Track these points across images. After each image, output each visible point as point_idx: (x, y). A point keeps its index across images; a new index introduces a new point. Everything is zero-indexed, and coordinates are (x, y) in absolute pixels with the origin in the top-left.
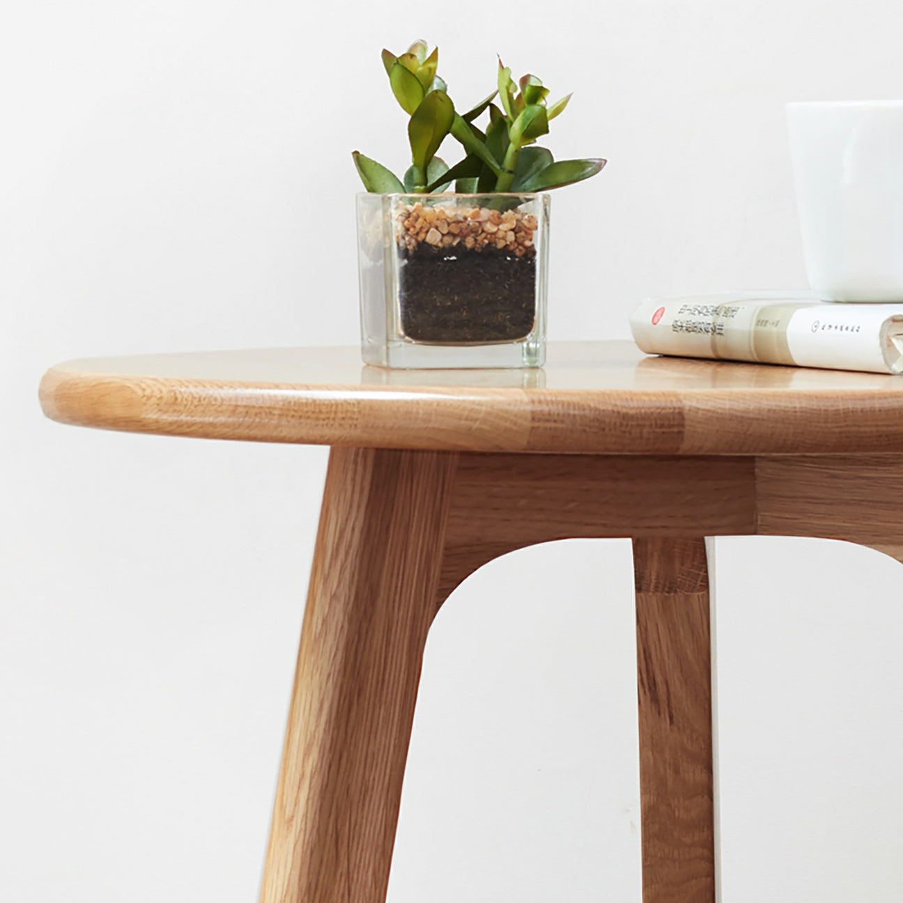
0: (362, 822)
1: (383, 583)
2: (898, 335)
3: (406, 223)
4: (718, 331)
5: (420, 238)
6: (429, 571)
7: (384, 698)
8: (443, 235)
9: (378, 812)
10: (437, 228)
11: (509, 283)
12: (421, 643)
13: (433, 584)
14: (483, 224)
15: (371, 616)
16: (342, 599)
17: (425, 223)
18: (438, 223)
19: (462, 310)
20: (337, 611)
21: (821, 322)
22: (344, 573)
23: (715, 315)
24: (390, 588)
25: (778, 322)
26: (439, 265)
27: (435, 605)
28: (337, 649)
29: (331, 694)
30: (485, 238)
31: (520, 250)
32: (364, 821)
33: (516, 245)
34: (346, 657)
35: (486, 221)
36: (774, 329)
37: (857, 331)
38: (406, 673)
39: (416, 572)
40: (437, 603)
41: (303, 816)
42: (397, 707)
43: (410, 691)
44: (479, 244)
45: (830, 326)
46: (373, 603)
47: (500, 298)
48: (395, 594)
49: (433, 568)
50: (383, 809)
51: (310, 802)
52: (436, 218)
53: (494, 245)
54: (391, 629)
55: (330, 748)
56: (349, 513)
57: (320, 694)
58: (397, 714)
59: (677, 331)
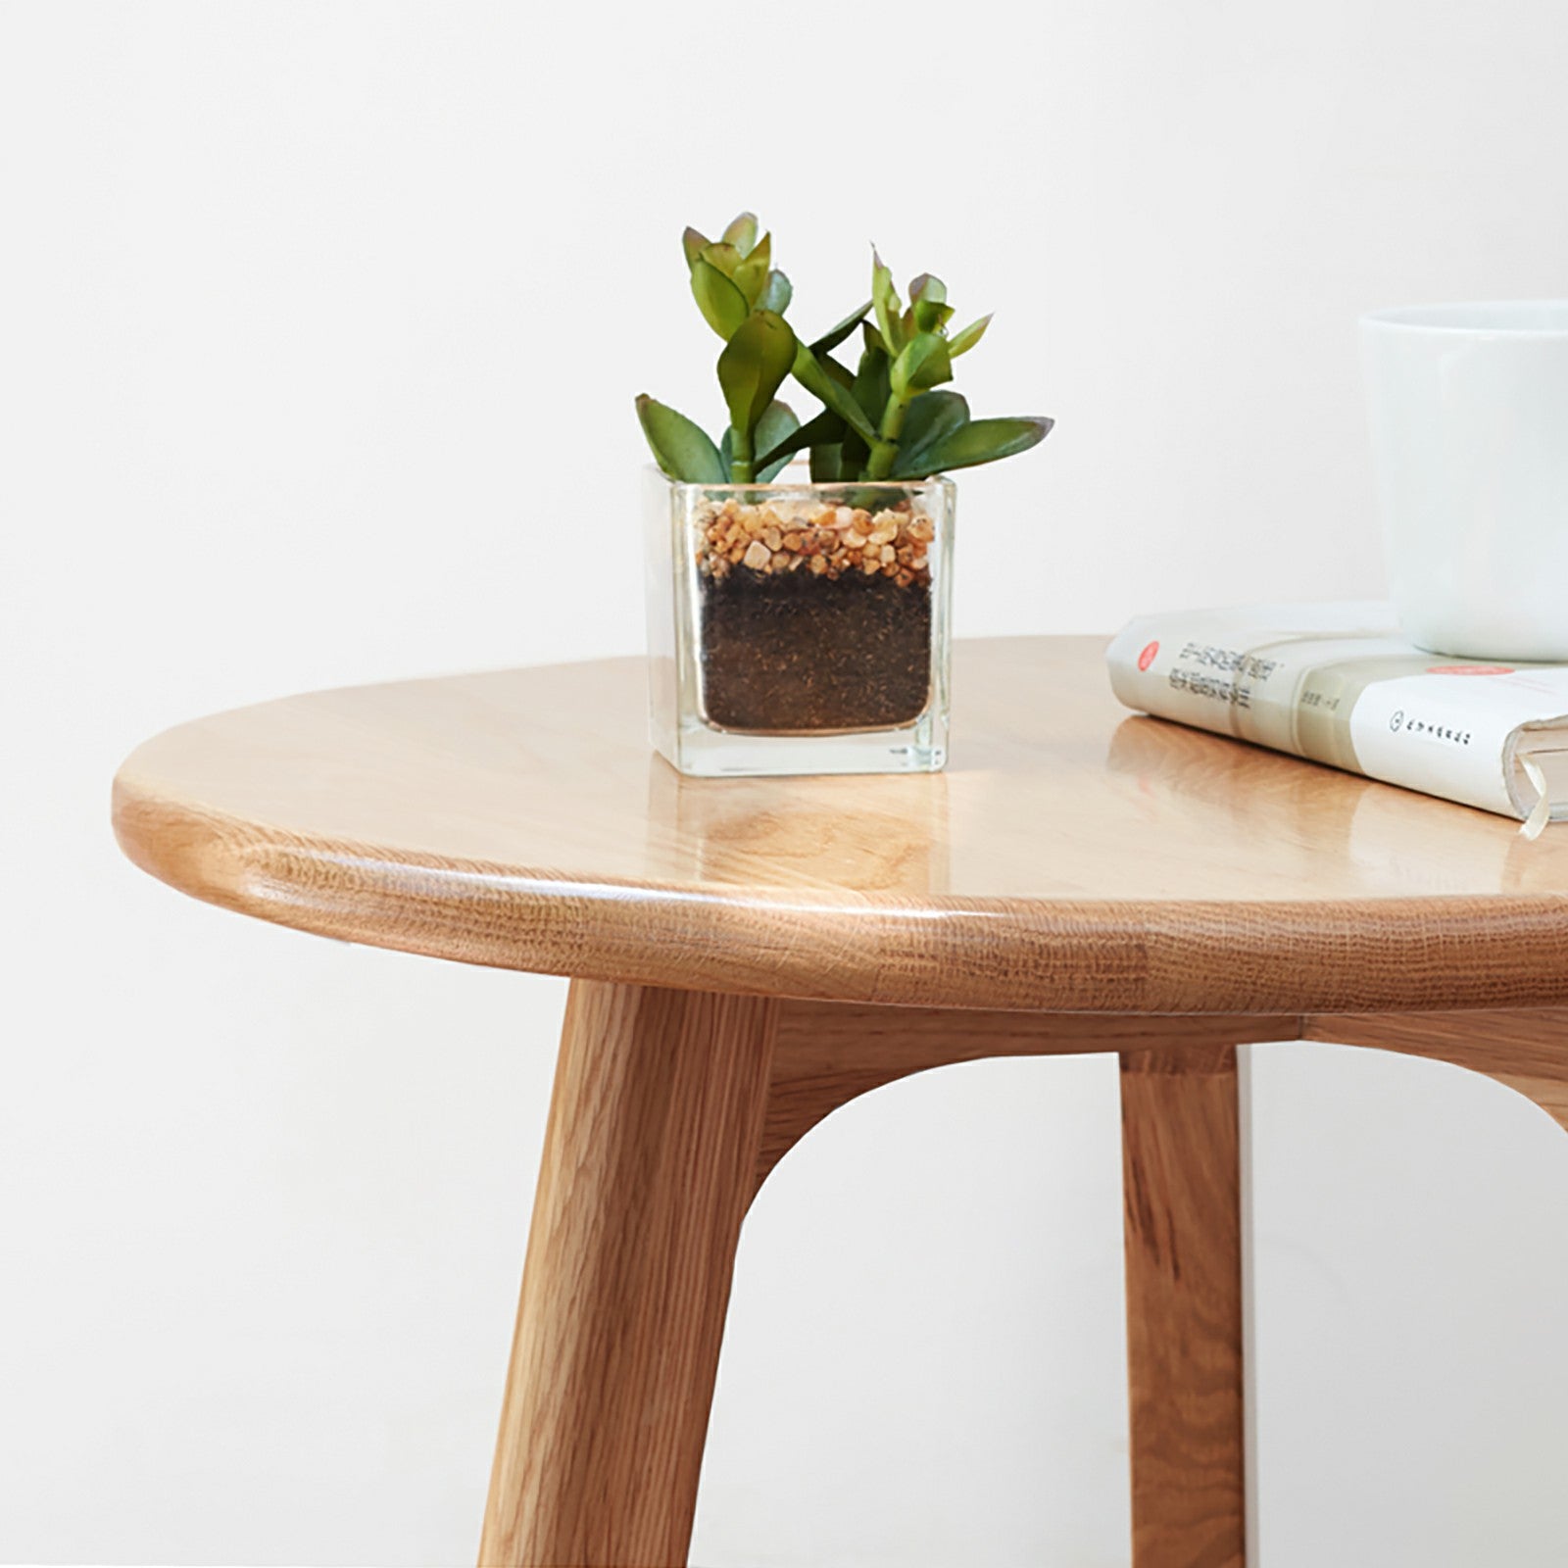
0: (629, 1541)
1: (665, 1146)
2: (1535, 752)
3: (711, 532)
4: (1240, 700)
5: (736, 557)
6: (744, 1123)
7: (666, 1337)
8: (773, 553)
9: (657, 1524)
10: (762, 541)
11: (885, 631)
12: (731, 1242)
13: (751, 1143)
14: (842, 534)
15: (645, 1201)
16: (596, 1175)
17: (742, 533)
18: (765, 533)
19: (804, 678)
20: (586, 1193)
21: (1405, 714)
22: (599, 1128)
23: (1237, 671)
24: (677, 1154)
25: (1338, 701)
26: (767, 604)
27: (754, 1178)
28: (587, 1257)
29: (576, 1331)
30: (845, 556)
31: (904, 577)
32: (633, 1539)
33: (897, 568)
34: (602, 1272)
35: (846, 530)
36: (1331, 714)
37: (1466, 742)
38: (705, 1294)
39: (723, 1122)
40: (758, 1175)
41: (530, 1533)
42: (690, 1351)
43: (712, 1321)
44: (835, 568)
45: (1421, 726)
46: (648, 1181)
47: (869, 657)
48: (687, 1162)
49: (750, 1119)
50: (666, 1518)
51: (542, 1510)
52: (761, 524)
53: (860, 568)
54: (680, 1221)
55: (575, 1424)
56: (608, 1031)
57: (558, 1330)
58: (689, 1361)
59: (1176, 687)
